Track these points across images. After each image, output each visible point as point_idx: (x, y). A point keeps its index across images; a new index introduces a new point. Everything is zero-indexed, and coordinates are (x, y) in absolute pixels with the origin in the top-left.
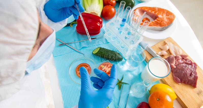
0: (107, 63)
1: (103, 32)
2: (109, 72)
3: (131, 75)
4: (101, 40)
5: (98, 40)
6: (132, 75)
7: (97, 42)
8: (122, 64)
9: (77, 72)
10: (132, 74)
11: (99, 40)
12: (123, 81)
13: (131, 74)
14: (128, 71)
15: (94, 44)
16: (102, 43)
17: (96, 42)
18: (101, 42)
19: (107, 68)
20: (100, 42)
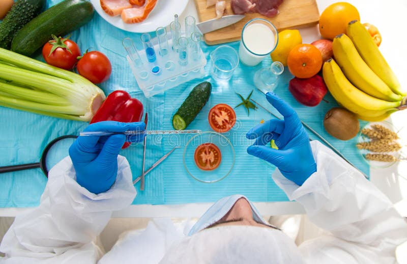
0: (211, 113)
1: (136, 95)
2: (229, 116)
3: (239, 81)
4: (153, 106)
5: (153, 112)
6: (240, 78)
7: (156, 115)
8: (216, 86)
9: (209, 169)
10: (238, 77)
11: (153, 110)
12: (245, 98)
13: (237, 80)
14: (231, 82)
15: (159, 122)
16: (162, 106)
17: (156, 117)
18: (158, 107)
19: (220, 116)
20: (159, 110)
